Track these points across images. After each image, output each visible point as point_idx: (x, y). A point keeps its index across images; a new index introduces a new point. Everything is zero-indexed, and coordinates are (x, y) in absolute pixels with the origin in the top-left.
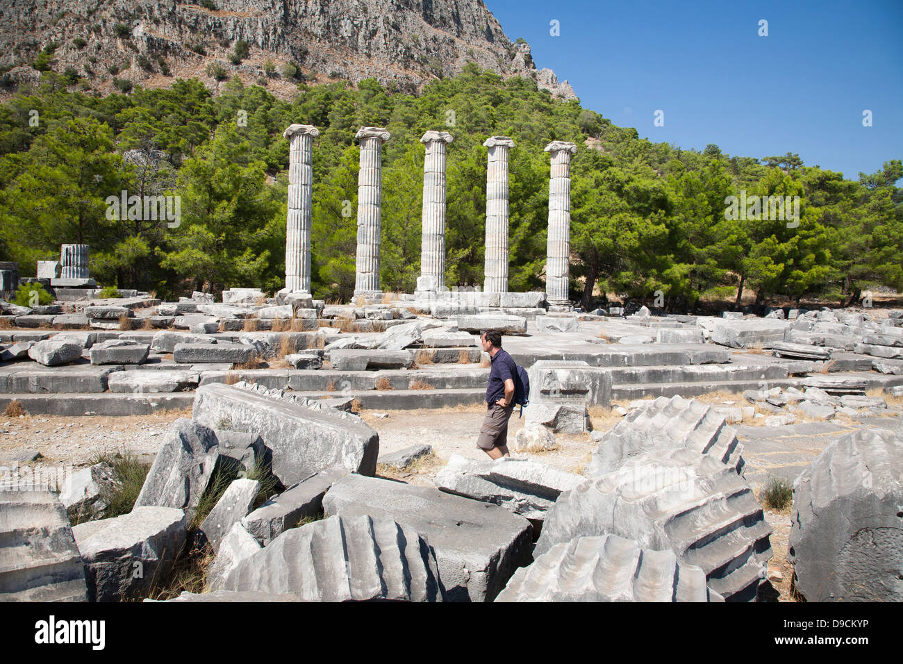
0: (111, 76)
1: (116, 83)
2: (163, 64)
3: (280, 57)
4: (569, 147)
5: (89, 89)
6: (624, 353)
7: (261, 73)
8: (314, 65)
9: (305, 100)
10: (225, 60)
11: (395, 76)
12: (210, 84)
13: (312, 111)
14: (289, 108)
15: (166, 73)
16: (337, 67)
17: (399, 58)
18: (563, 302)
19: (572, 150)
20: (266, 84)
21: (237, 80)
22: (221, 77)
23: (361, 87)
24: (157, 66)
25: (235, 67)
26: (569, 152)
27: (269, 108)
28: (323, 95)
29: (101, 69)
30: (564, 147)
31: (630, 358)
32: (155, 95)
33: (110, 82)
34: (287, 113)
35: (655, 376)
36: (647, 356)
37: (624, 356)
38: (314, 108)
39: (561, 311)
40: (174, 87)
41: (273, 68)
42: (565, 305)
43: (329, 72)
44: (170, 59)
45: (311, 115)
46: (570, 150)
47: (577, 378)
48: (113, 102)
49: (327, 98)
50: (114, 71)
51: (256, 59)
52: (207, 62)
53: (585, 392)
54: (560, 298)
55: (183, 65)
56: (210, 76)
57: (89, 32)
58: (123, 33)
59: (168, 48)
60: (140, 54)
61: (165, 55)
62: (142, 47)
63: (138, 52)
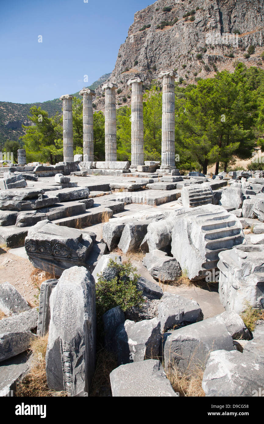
0: (194, 77)
2: (214, 67)
5: (186, 84)
7: (259, 59)
10: (242, 58)
15: (215, 71)
20: (261, 65)
24: (212, 68)
25: (246, 60)
26: (169, 77)
29: (191, 75)
33: (194, 80)
40: (215, 76)
42: (166, 169)
44: (218, 63)
50: (196, 75)
51: (258, 53)
52: (234, 60)
55: (223, 65)
56: (234, 67)
57: (188, 61)
58: (200, 57)
59: (216, 59)
60: (205, 65)
61: (216, 62)
62: (206, 61)
63: (204, 64)
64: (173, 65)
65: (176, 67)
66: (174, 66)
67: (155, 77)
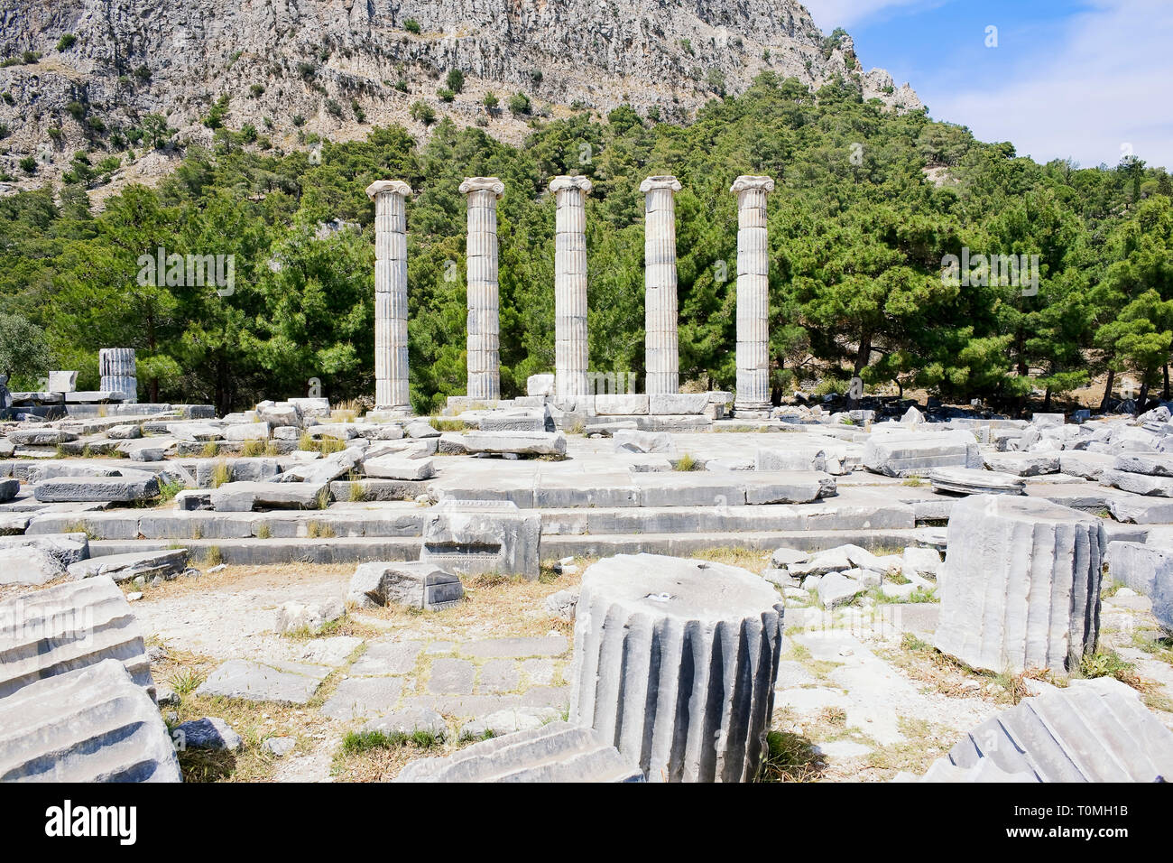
0: (297, 129)
1: (302, 138)
2: (356, 108)
3: (505, 87)
4: (762, 183)
5: (269, 147)
6: (632, 488)
7: (480, 110)
8: (550, 93)
9: (537, 142)
10: (434, 97)
11: (658, 100)
12: (415, 129)
13: (544, 156)
14: (512, 153)
15: (361, 120)
16: (580, 93)
17: (664, 74)
18: (758, 406)
19: (767, 187)
20: (486, 125)
21: (447, 121)
22: (429, 120)
23: (612, 119)
24: (349, 113)
25: (447, 105)
26: (761, 190)
27: (488, 155)
28: (559, 133)
29: (285, 122)
30: (754, 183)
31: (640, 496)
32: (345, 148)
33: (294, 137)
34: (511, 159)
35: (672, 524)
36: (670, 491)
37: (631, 493)
38: (547, 151)
39: (754, 418)
40: (369, 136)
41: (496, 101)
42: (763, 409)
43: (570, 100)
44: (366, 101)
45: (544, 160)
46: (762, 187)
47: (483, 525)
48: (295, 161)
49: (564, 137)
50: (299, 122)
51: (474, 91)
52: (412, 100)
53: (494, 549)
54: (754, 400)
55: (382, 107)
56: (415, 120)
57: (268, 75)
58: (308, 73)
59: (364, 88)
60: (330, 97)
61: (359, 95)
62: (332, 88)
63: (327, 95)
64: (215, 76)
65: (227, 87)
66: (219, 81)
67: (147, 103)
